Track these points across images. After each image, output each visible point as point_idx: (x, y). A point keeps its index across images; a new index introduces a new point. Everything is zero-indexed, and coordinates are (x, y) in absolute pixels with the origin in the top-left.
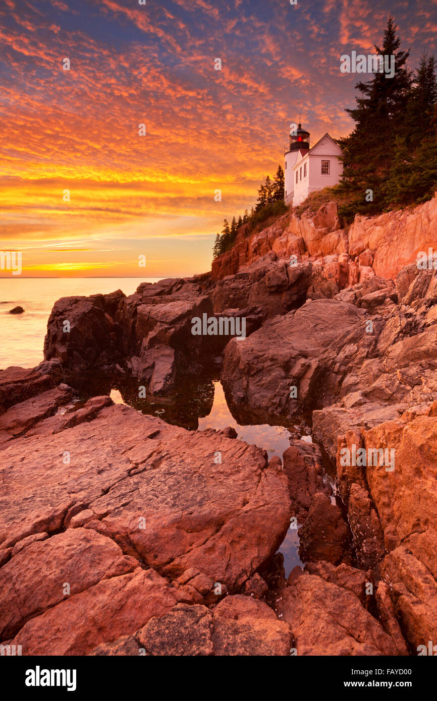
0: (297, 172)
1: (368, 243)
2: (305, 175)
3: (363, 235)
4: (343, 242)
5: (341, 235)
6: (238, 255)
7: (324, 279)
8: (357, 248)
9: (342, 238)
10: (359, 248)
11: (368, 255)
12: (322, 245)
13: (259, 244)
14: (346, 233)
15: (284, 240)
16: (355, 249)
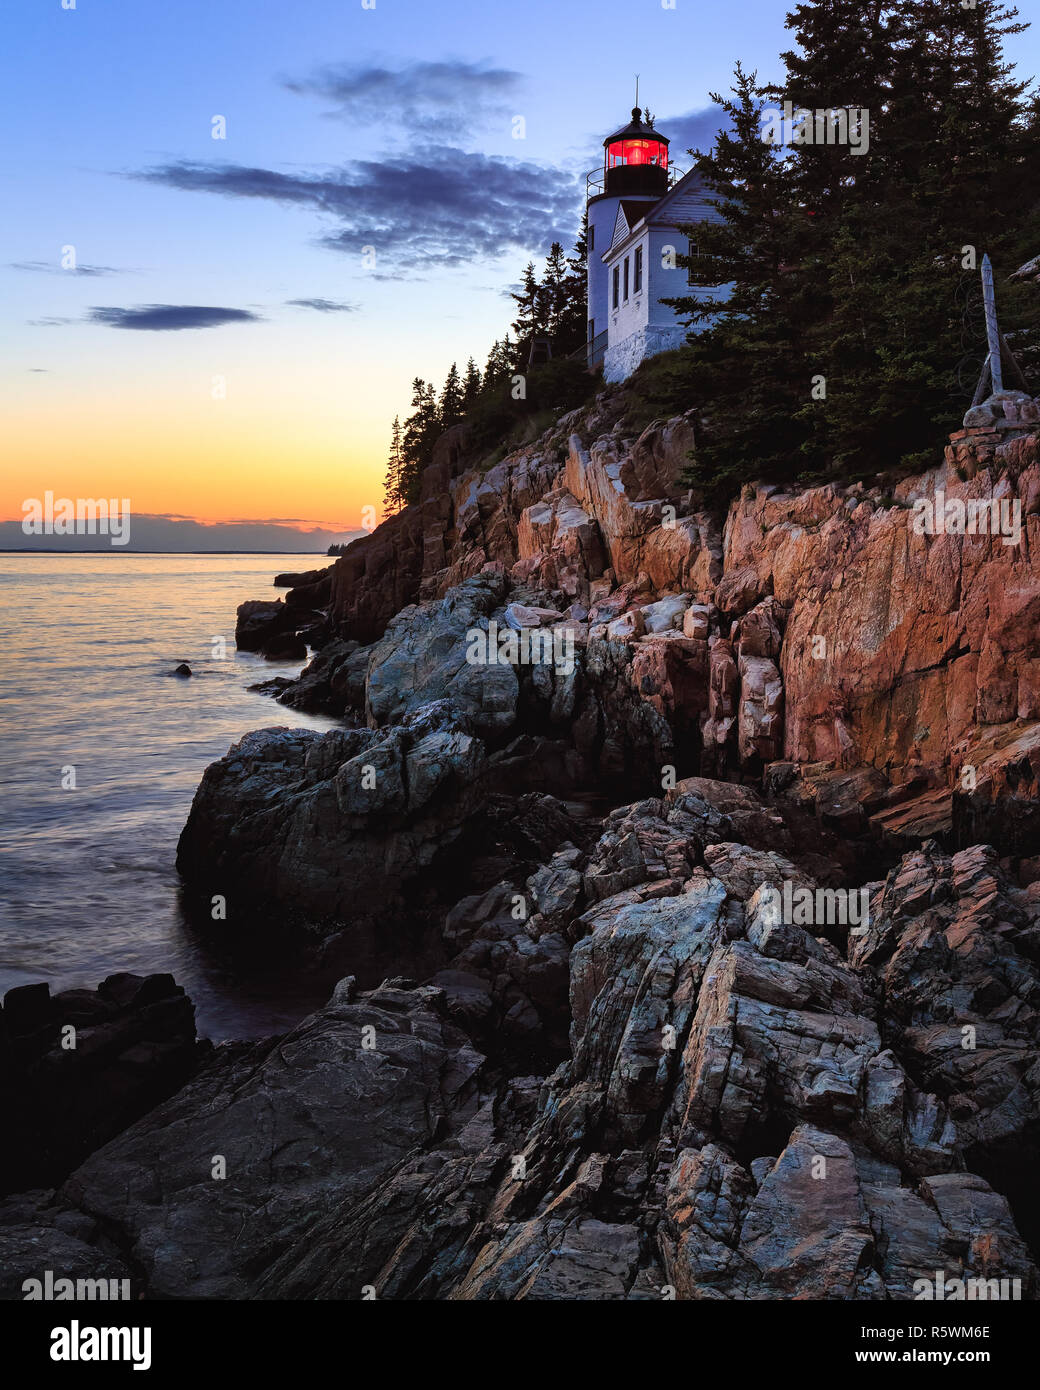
0: (616, 272)
1: (771, 576)
2: (637, 287)
3: (758, 547)
4: (706, 556)
5: (703, 531)
6: (419, 541)
7: (631, 692)
8: (738, 588)
9: (703, 541)
10: (744, 590)
11: (765, 624)
12: (649, 557)
13: (485, 511)
14: (718, 527)
15: (544, 518)
16: (730, 595)
